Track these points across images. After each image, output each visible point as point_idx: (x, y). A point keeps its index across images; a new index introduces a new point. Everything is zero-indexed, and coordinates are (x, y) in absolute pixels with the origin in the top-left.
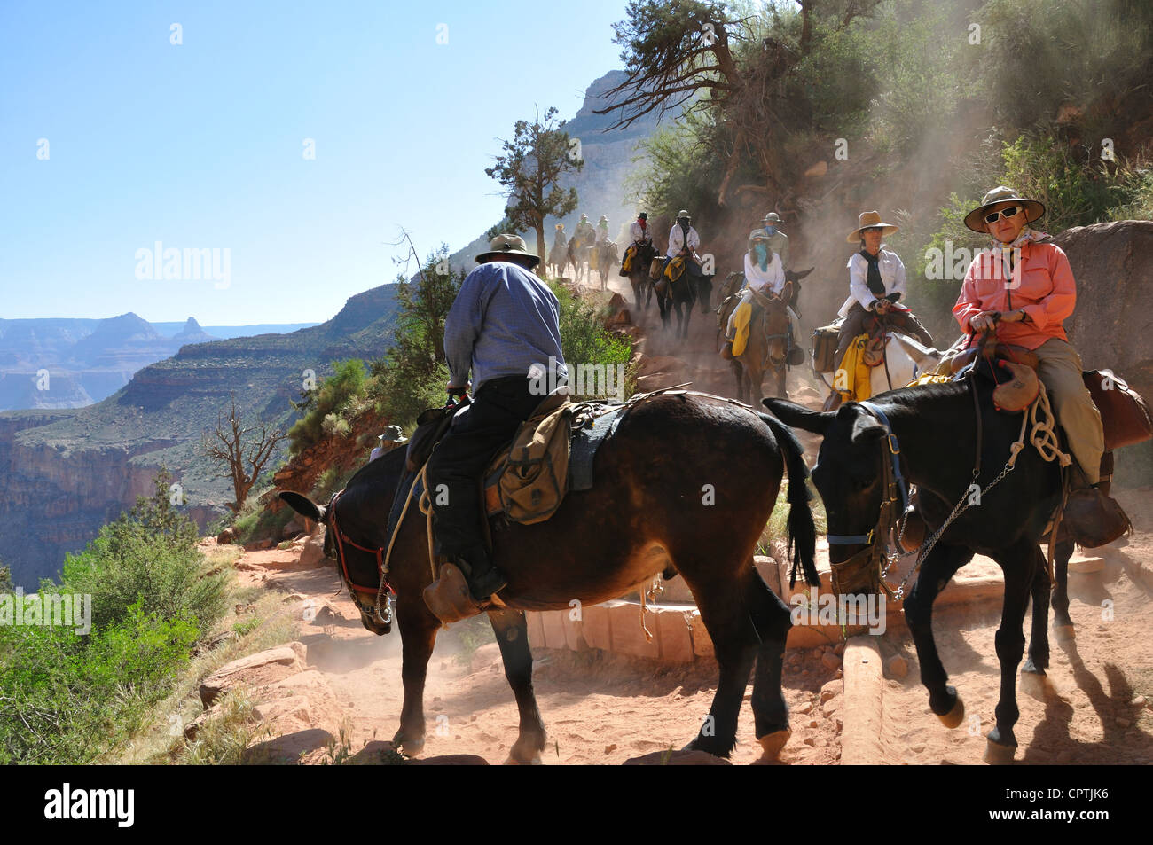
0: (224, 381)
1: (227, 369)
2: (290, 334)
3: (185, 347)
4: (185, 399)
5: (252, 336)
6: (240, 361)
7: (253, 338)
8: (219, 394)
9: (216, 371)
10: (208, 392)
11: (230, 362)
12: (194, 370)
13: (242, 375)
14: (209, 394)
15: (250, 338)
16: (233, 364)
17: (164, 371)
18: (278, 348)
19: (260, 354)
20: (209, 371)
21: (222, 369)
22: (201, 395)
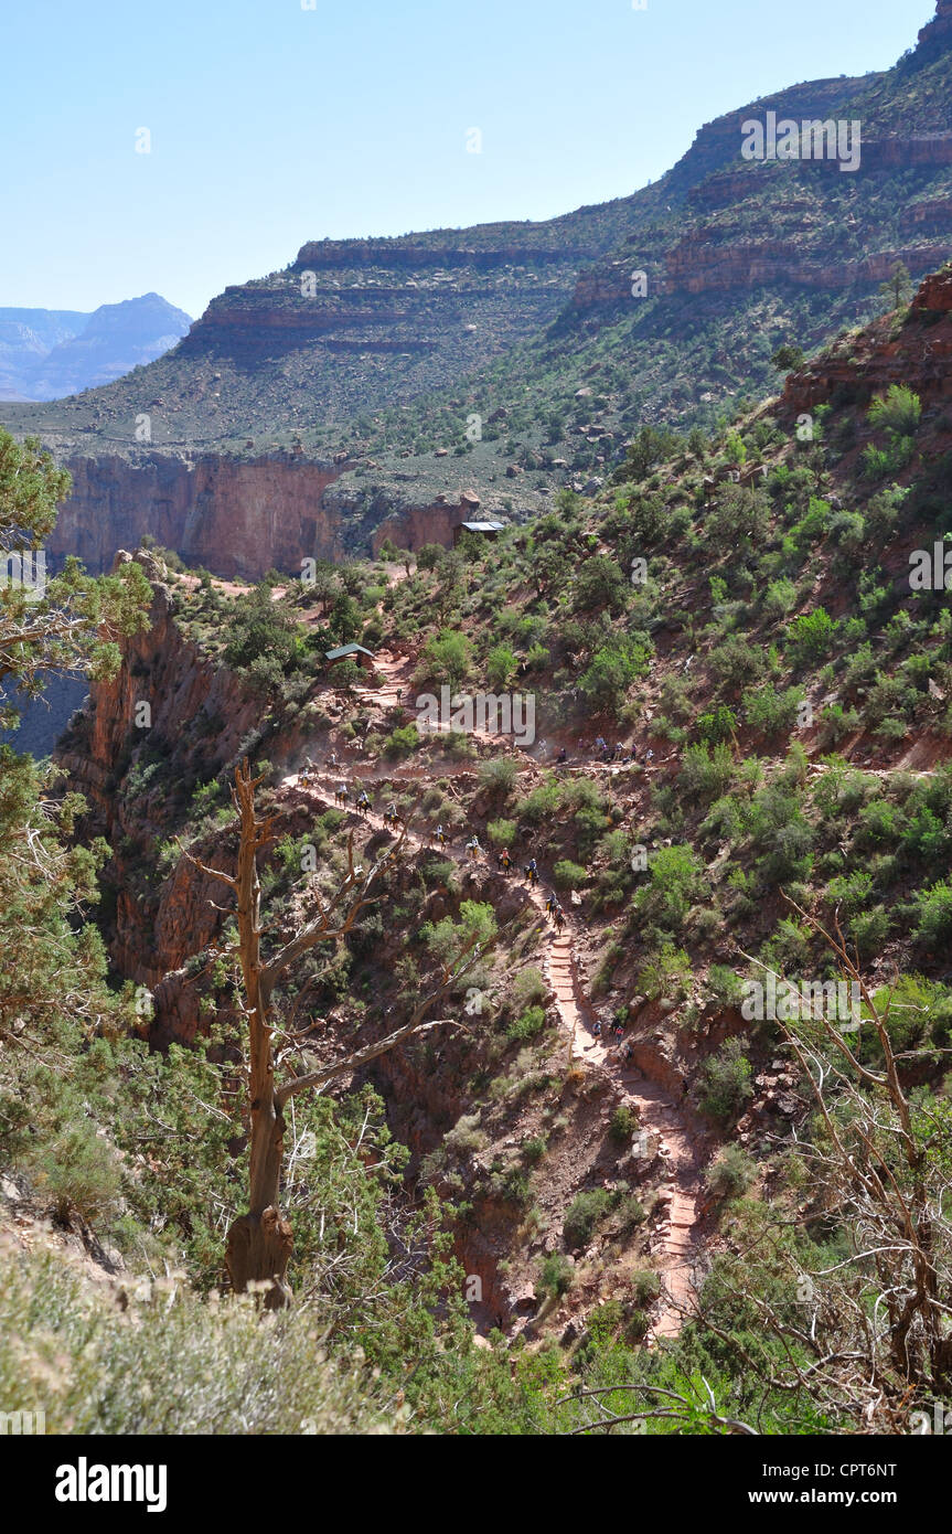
0: (408, 319)
1: (412, 292)
2: (554, 222)
3: (310, 244)
4: (318, 356)
5: (463, 227)
6: (441, 277)
7: (467, 230)
8: (395, 348)
9: (386, 295)
10: (370, 344)
11: (416, 280)
12: (335, 293)
13: (449, 307)
14: (370, 347)
15: (458, 232)
16: (424, 283)
17: (270, 294)
18: (529, 248)
19: (487, 262)
20: (370, 294)
21: (400, 294)
22: (356, 349)
